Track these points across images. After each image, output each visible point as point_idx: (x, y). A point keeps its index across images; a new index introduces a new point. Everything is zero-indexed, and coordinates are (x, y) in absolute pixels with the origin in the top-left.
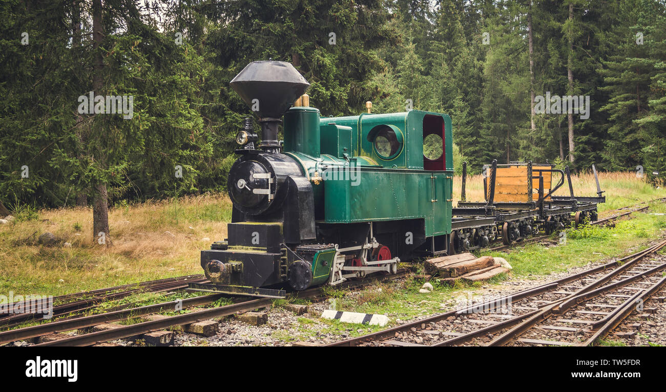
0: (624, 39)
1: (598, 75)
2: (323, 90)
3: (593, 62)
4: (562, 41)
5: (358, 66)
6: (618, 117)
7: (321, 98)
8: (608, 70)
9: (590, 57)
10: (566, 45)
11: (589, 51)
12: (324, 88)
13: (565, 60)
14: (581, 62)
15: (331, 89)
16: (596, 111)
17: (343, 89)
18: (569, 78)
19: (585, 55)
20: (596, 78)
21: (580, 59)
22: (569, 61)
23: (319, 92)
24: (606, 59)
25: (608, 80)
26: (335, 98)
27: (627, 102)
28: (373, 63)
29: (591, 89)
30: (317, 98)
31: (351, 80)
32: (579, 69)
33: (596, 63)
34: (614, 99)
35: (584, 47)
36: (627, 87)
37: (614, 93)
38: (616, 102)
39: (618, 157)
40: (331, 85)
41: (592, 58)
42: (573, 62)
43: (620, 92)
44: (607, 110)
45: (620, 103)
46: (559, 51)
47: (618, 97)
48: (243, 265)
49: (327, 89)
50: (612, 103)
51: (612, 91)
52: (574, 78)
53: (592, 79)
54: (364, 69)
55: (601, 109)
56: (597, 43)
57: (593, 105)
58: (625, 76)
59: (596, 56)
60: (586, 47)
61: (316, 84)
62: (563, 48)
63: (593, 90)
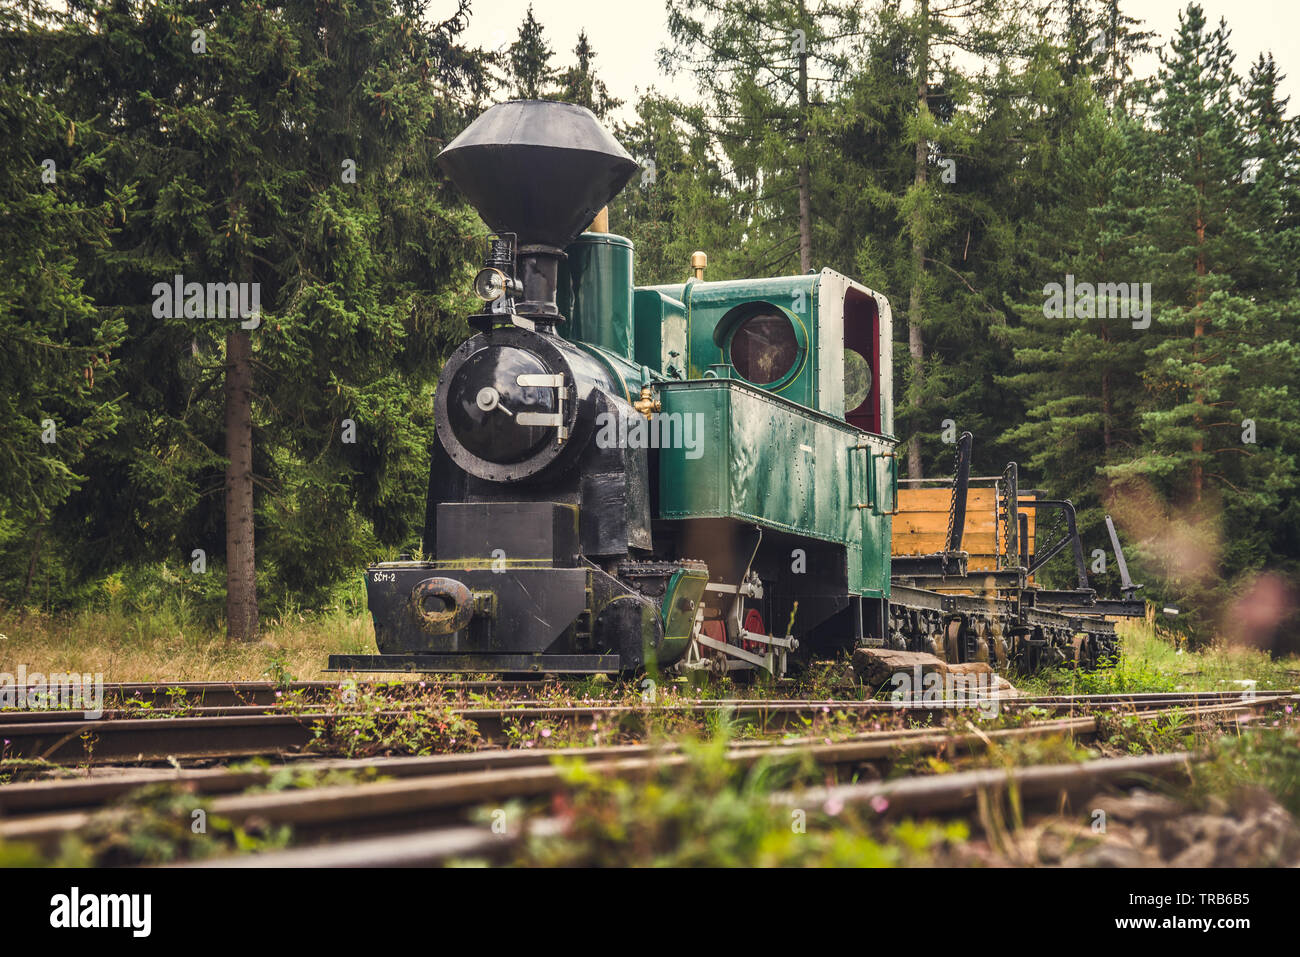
0: (1071, 245)
1: (994, 343)
2: (339, 307)
3: (980, 306)
4: (898, 243)
5: (426, 249)
6: (1050, 461)
7: (334, 331)
8: (1022, 328)
9: (971, 293)
10: (908, 257)
11: (970, 274)
12: (342, 303)
13: (903, 297)
14: (946, 305)
15: (360, 308)
16: (988, 444)
17: (390, 309)
18: (913, 350)
19: (958, 287)
20: (987, 353)
21: (946, 296)
22: (914, 301)
23: (330, 312)
24: (1017, 297)
25: (1023, 355)
26: (371, 334)
27: (1078, 420)
28: (471, 244)
29: (973, 382)
30: (321, 328)
31: (409, 288)
32: (942, 325)
33: (988, 311)
34: (1040, 409)
35: (954, 264)
36: (1075, 378)
37: (1040, 396)
38: (1046, 417)
39: (1052, 573)
40: (357, 297)
41: (979, 297)
42: (927, 306)
43: (1056, 392)
44: (1022, 440)
45: (1057, 420)
46: (888, 272)
47: (1051, 403)
48: (495, 598)
49: (349, 307)
50: (1034, 420)
51: (1032, 389)
52: (927, 352)
53: (978, 354)
54: (444, 260)
55: (1004, 438)
56: (993, 252)
57: (980, 425)
58: (1072, 345)
59: (987, 290)
60: (960, 265)
61: (320, 291)
62: (899, 264)
63: (978, 386)
